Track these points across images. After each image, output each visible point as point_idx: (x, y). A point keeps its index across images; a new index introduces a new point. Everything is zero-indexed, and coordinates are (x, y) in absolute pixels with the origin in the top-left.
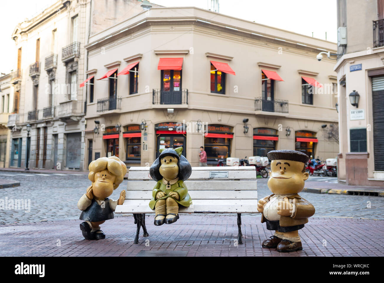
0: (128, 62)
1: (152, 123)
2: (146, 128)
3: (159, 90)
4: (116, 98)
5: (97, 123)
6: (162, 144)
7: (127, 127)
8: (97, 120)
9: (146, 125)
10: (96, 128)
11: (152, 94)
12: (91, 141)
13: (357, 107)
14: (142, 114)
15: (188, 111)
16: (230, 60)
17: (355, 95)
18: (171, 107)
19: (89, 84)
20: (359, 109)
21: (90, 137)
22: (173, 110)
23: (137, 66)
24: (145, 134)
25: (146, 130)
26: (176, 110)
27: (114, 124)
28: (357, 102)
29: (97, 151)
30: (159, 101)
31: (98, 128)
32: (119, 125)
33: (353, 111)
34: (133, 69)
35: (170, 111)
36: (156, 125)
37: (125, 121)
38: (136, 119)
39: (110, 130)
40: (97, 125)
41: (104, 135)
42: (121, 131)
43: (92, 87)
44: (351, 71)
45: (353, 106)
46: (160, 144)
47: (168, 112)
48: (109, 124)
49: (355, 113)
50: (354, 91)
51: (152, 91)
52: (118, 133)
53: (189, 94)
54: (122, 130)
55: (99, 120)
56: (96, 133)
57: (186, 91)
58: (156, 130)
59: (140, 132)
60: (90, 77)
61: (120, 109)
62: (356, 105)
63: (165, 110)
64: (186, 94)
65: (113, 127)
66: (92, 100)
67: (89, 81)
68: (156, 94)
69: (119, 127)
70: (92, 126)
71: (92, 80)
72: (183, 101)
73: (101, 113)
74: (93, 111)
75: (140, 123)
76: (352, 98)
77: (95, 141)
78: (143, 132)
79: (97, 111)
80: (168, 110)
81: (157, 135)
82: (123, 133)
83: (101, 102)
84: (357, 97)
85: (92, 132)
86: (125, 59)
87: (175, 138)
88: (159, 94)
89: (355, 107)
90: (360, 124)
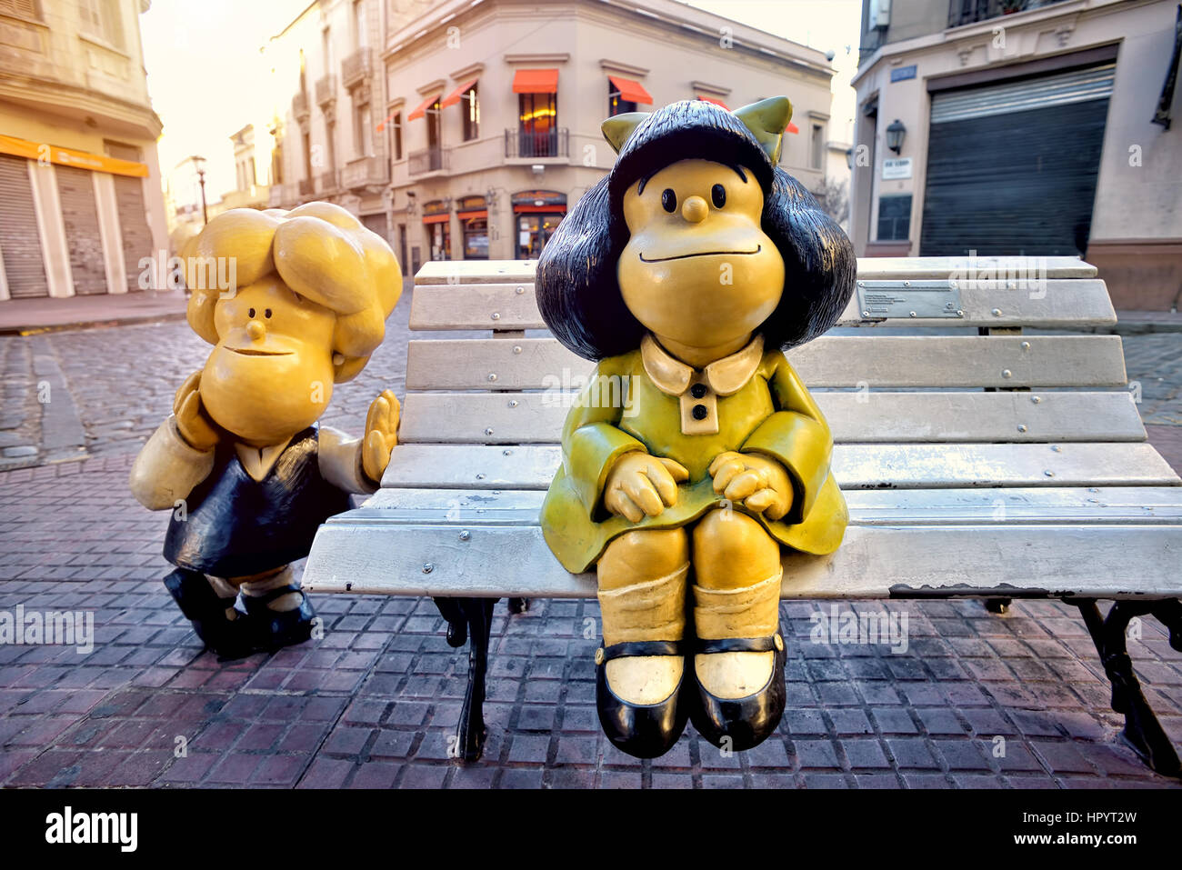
0: (458, 79)
1: (505, 192)
2: (497, 202)
3: (517, 131)
4: (440, 150)
5: (411, 195)
6: (525, 231)
7: (462, 201)
8: (411, 190)
9: (496, 197)
10: (410, 205)
11: (503, 139)
12: (403, 228)
13: (899, 153)
14: (487, 176)
15: (569, 170)
16: (642, 76)
17: (897, 129)
18: (538, 163)
19: (393, 125)
20: (902, 159)
21: (401, 220)
22: (542, 167)
23: (475, 87)
24: (496, 213)
25: (495, 205)
26: (547, 167)
27: (439, 196)
28: (899, 144)
29: (416, 245)
30: (517, 152)
31: (412, 203)
32: (449, 198)
33: (888, 161)
34: (467, 93)
35: (537, 169)
36: (513, 196)
37: (457, 190)
38: (478, 186)
39: (434, 208)
40: (411, 199)
41: (424, 216)
42: (452, 209)
43: (398, 131)
44: (893, 81)
45: (891, 152)
46: (521, 230)
47: (535, 172)
48: (431, 197)
49: (894, 165)
50: (897, 121)
51: (503, 133)
52: (447, 212)
53: (571, 139)
54: (455, 207)
55: (414, 190)
56: (410, 213)
57: (565, 131)
58: (514, 205)
59: (485, 210)
60: (394, 113)
61: (449, 169)
62: (896, 150)
63: (529, 167)
64: (565, 138)
65: (438, 202)
66: (399, 156)
67: (392, 120)
68: (511, 140)
69: (449, 201)
70: (403, 201)
71: (398, 119)
72: (560, 151)
73: (417, 178)
74: (402, 174)
75: (483, 192)
76: (890, 134)
77: (410, 227)
78: (490, 208)
79: (410, 174)
80: (535, 167)
81: (516, 213)
82: (458, 212)
83: (415, 157)
84: (902, 133)
85: (404, 212)
86: (452, 75)
87: (546, 219)
88: (517, 139)
89: (895, 153)
90: (901, 186)
